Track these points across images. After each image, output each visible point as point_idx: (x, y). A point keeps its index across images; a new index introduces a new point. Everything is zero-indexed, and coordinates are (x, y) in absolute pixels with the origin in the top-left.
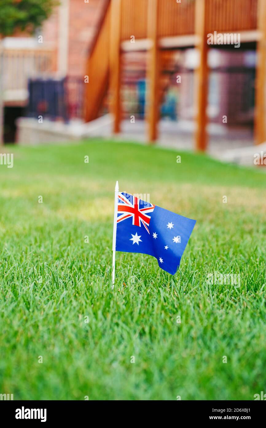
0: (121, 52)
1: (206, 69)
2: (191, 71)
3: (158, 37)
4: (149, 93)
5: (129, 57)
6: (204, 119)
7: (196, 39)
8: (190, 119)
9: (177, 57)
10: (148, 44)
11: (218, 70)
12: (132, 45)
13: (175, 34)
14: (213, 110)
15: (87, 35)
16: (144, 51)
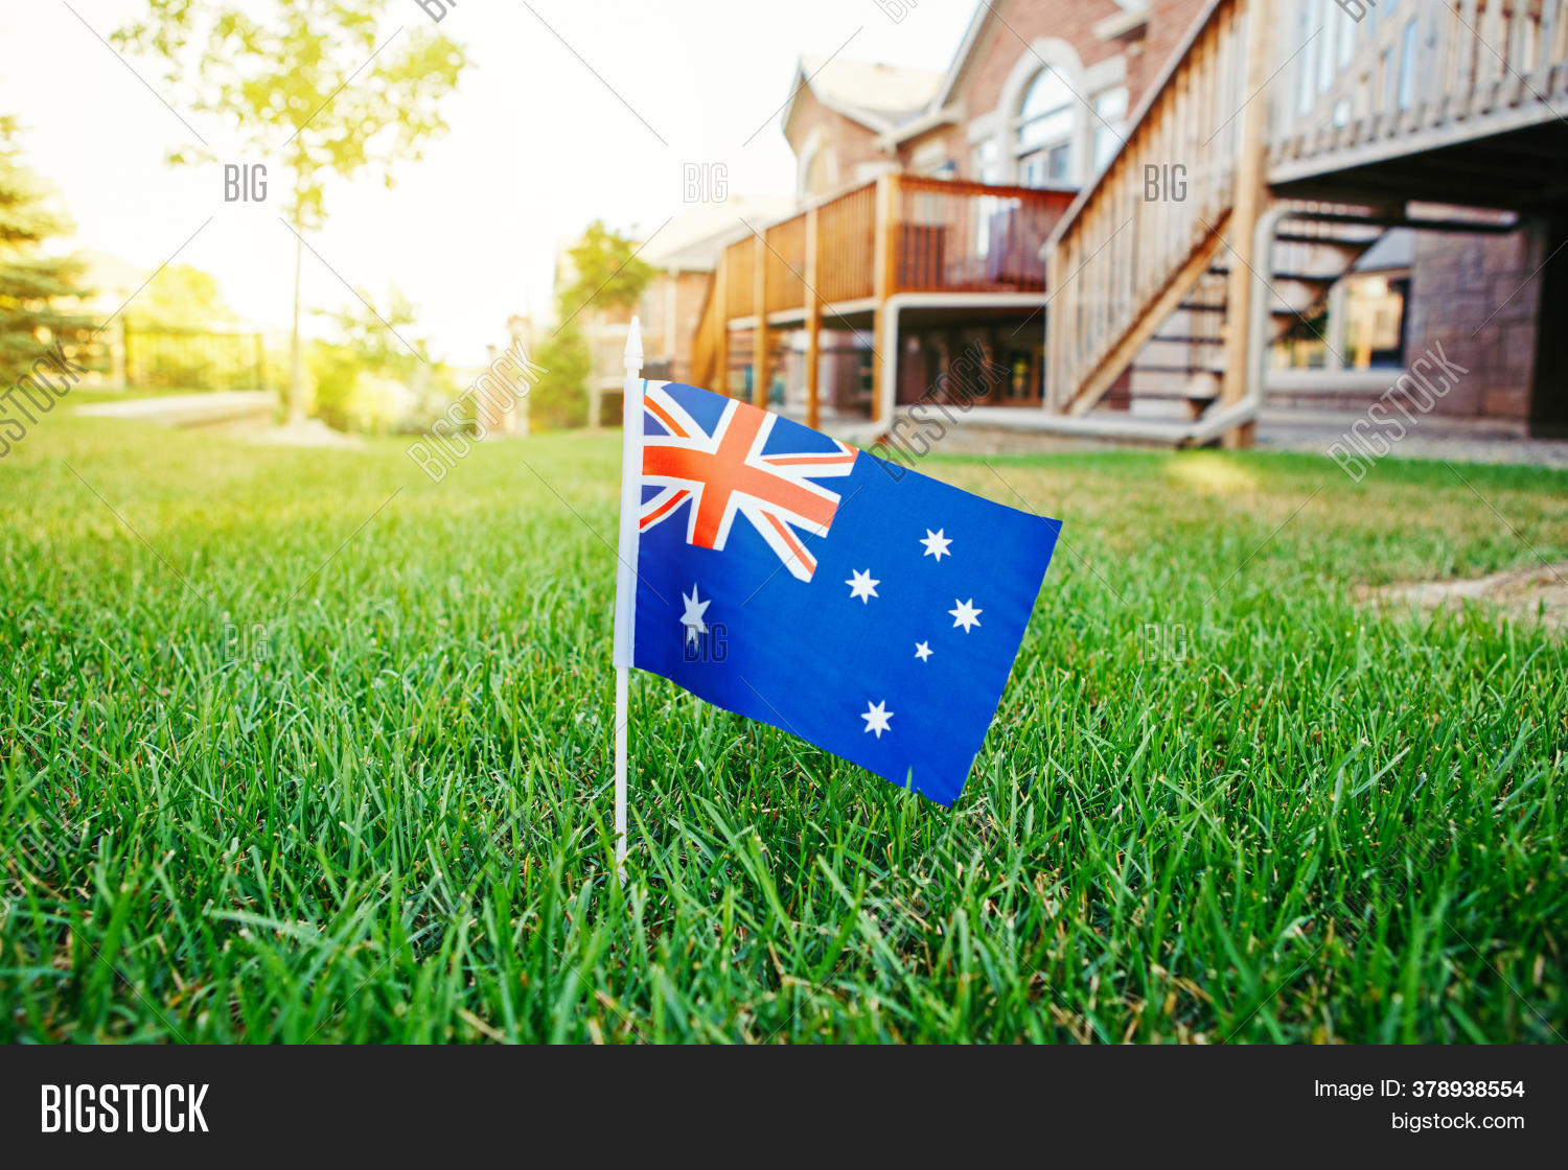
0: (727, 332)
1: (818, 351)
2: (801, 353)
3: (766, 312)
4: (757, 375)
5: (736, 336)
6: (815, 402)
7: (807, 313)
8: (800, 402)
9: (785, 337)
10: (755, 321)
11: (828, 351)
12: (737, 324)
13: (783, 308)
14: (824, 392)
15: (692, 321)
16: (751, 330)
